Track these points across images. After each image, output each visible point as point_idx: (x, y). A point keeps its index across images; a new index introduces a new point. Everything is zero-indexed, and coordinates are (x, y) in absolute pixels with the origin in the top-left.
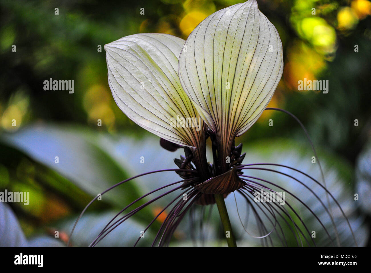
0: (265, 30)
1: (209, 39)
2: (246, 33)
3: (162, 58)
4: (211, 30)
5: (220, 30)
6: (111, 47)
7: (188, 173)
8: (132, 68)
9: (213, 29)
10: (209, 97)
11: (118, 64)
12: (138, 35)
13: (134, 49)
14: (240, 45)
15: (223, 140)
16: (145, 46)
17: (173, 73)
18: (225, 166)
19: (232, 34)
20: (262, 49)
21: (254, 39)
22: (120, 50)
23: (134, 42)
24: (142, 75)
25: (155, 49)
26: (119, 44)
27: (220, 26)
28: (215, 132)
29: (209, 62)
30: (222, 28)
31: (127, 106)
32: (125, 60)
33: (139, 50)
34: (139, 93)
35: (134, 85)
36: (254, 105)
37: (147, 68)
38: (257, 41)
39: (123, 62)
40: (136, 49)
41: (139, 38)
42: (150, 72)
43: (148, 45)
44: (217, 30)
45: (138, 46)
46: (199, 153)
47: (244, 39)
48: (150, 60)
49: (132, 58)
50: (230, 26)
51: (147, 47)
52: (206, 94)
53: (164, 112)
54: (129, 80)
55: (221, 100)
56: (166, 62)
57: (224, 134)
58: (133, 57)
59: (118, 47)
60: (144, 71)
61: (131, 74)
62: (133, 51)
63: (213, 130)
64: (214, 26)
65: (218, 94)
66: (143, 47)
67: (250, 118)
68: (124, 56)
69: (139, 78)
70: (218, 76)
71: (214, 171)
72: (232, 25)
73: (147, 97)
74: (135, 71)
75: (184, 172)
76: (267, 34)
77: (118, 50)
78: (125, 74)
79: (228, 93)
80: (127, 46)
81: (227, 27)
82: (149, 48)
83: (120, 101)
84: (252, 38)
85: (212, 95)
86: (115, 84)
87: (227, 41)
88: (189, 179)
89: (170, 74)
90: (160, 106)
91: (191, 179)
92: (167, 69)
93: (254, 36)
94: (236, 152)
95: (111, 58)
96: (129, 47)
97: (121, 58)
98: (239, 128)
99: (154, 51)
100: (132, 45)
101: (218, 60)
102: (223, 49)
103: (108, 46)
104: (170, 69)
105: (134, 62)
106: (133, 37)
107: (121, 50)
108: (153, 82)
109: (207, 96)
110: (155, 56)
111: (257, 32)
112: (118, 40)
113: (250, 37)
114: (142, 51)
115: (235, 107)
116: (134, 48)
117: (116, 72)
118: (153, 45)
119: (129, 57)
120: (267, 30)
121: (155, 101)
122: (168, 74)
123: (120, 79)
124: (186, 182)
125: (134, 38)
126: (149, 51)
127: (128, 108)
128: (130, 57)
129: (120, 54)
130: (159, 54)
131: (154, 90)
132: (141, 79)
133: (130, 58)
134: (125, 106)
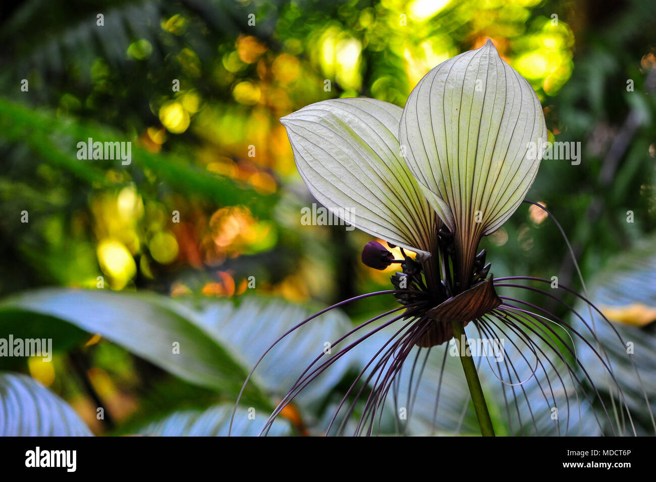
0: (515, 85)
1: (436, 101)
2: (488, 90)
3: (368, 130)
4: (437, 88)
5: (451, 87)
6: (292, 120)
7: (412, 296)
8: (329, 147)
9: (441, 86)
10: (442, 183)
11: (308, 142)
12: (328, 102)
13: (328, 121)
14: (481, 107)
15: (463, 243)
16: (342, 116)
17: (387, 151)
18: (465, 282)
19: (468, 91)
20: (512, 111)
21: (499, 98)
22: (307, 123)
23: (327, 110)
24: (344, 156)
25: (357, 120)
26: (304, 115)
27: (450, 81)
28: (453, 231)
29: (439, 133)
30: (454, 84)
31: (330, 199)
32: (318, 137)
33: (334, 122)
34: (344, 180)
35: (335, 169)
36: (508, 189)
37: (350, 146)
38: (505, 100)
39: (314, 139)
40: (331, 121)
41: (331, 106)
42: (356, 152)
43: (346, 114)
44: (446, 87)
45: (333, 116)
46: (430, 264)
47: (486, 98)
48: (352, 135)
49: (326, 132)
50: (465, 81)
51: (345, 116)
52: (437, 178)
53: (382, 206)
54: (327, 164)
55: (458, 187)
56: (375, 137)
57: (465, 236)
58: (328, 131)
59: (302, 119)
60: (346, 150)
61: (330, 154)
62: (328, 123)
63: (451, 228)
64: (442, 82)
65: (455, 177)
66: (340, 117)
67: (504, 208)
68: (315, 130)
69: (341, 160)
70: (453, 151)
71: (449, 291)
72: (467, 80)
73: (356, 185)
74: (335, 151)
75: (406, 295)
76: (518, 90)
77: (305, 122)
78: (321, 156)
79: (467, 175)
80: (317, 116)
81: (461, 83)
82: (349, 118)
83: (318, 193)
84: (497, 96)
85: (446, 179)
86: (308, 169)
87: (462, 102)
88: (413, 304)
89: (383, 153)
90: (374, 198)
91: (415, 304)
92: (378, 146)
93: (499, 93)
94: (479, 261)
95: (295, 134)
96: (320, 118)
97: (311, 133)
98: (488, 223)
99: (356, 121)
100: (324, 115)
101: (452, 129)
102: (456, 113)
103: (285, 119)
104: (382, 146)
105: (331, 138)
106: (322, 105)
107: (309, 123)
108: (361, 165)
109: (439, 182)
110: (359, 128)
111: (504, 88)
112: (300, 110)
113: (494, 96)
114: (341, 123)
115: (479, 194)
116: (328, 119)
117: (306, 153)
118: (354, 114)
119: (323, 131)
120: (516, 85)
121: (367, 191)
122: (380, 154)
123: (315, 162)
124: (410, 308)
125: (324, 106)
126: (350, 122)
127: (330, 202)
128: (325, 131)
129: (308, 128)
130: (363, 125)
131: (364, 175)
132: (344, 160)
133: (324, 133)
134: (326, 199)
